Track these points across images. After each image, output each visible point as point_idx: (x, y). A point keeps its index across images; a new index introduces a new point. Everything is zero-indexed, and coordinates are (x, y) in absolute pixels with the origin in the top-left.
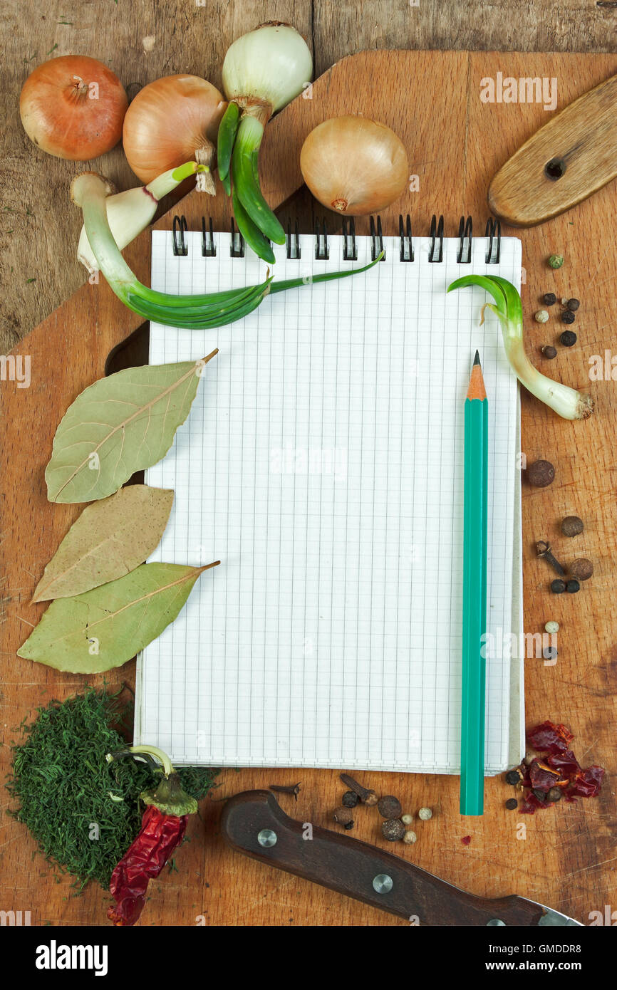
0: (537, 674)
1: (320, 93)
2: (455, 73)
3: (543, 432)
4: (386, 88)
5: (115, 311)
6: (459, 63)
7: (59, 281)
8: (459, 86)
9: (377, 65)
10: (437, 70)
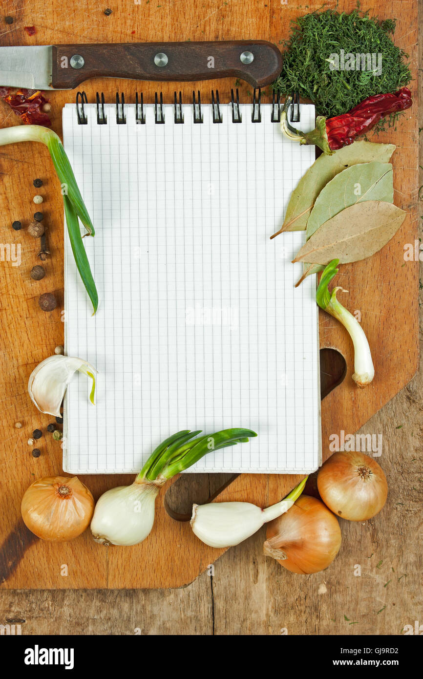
0: (45, 167)
1: (206, 559)
2: (117, 574)
3: (49, 334)
4: (163, 562)
5: (341, 408)
6: (114, 581)
7: (380, 427)
8: (114, 565)
9: (169, 578)
10: (128, 576)
